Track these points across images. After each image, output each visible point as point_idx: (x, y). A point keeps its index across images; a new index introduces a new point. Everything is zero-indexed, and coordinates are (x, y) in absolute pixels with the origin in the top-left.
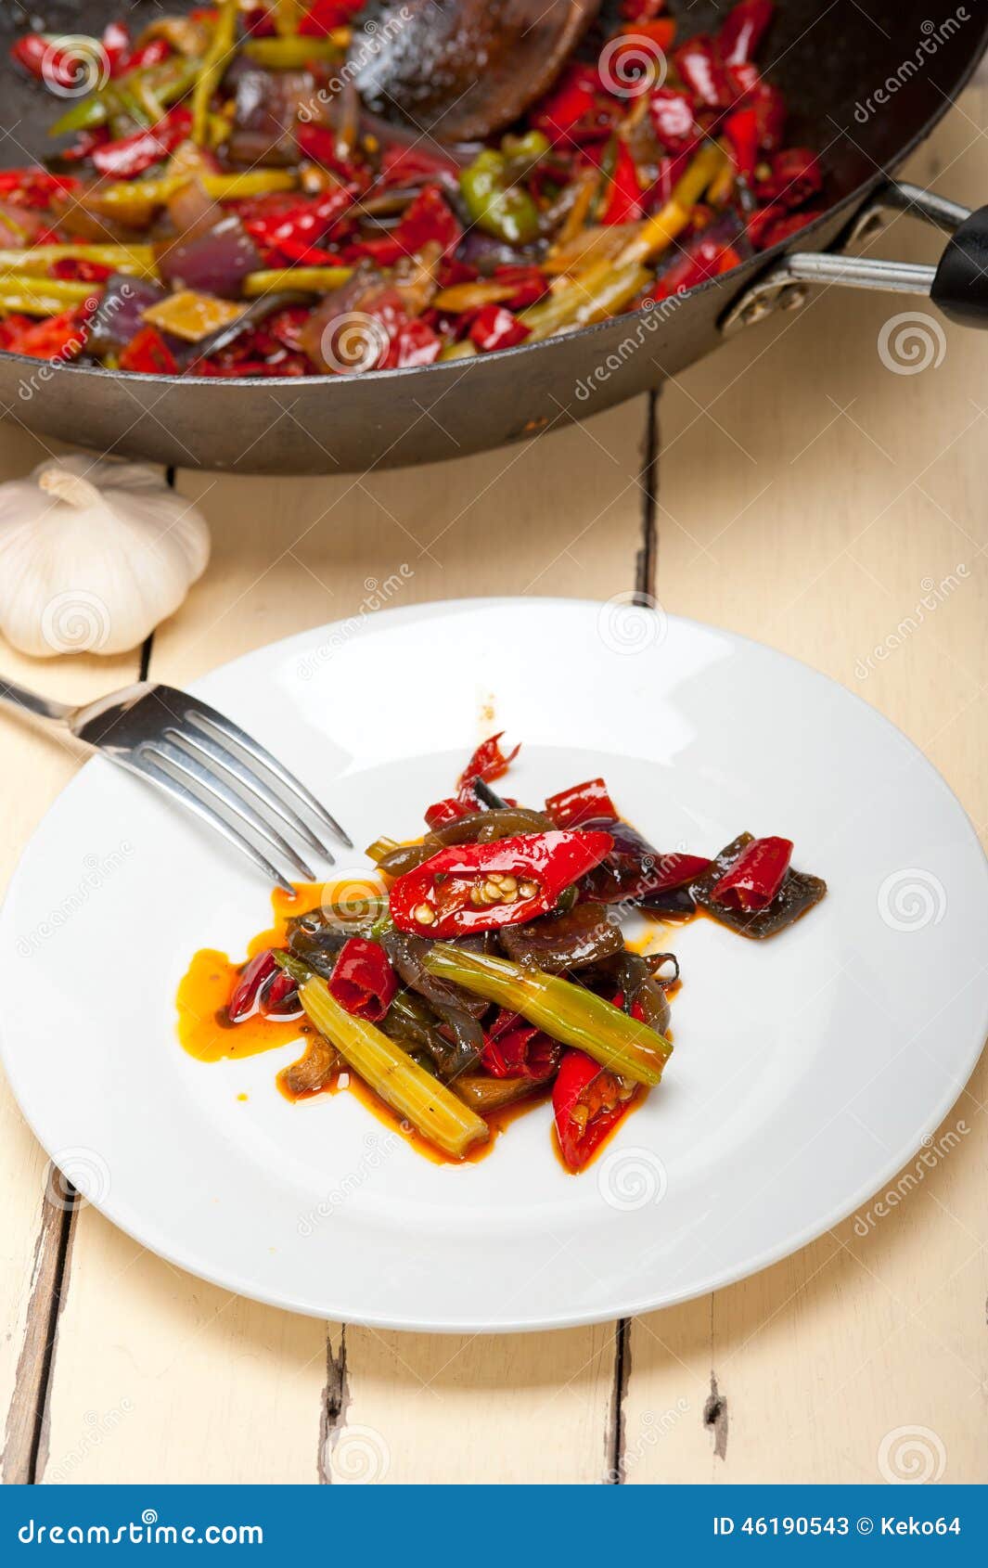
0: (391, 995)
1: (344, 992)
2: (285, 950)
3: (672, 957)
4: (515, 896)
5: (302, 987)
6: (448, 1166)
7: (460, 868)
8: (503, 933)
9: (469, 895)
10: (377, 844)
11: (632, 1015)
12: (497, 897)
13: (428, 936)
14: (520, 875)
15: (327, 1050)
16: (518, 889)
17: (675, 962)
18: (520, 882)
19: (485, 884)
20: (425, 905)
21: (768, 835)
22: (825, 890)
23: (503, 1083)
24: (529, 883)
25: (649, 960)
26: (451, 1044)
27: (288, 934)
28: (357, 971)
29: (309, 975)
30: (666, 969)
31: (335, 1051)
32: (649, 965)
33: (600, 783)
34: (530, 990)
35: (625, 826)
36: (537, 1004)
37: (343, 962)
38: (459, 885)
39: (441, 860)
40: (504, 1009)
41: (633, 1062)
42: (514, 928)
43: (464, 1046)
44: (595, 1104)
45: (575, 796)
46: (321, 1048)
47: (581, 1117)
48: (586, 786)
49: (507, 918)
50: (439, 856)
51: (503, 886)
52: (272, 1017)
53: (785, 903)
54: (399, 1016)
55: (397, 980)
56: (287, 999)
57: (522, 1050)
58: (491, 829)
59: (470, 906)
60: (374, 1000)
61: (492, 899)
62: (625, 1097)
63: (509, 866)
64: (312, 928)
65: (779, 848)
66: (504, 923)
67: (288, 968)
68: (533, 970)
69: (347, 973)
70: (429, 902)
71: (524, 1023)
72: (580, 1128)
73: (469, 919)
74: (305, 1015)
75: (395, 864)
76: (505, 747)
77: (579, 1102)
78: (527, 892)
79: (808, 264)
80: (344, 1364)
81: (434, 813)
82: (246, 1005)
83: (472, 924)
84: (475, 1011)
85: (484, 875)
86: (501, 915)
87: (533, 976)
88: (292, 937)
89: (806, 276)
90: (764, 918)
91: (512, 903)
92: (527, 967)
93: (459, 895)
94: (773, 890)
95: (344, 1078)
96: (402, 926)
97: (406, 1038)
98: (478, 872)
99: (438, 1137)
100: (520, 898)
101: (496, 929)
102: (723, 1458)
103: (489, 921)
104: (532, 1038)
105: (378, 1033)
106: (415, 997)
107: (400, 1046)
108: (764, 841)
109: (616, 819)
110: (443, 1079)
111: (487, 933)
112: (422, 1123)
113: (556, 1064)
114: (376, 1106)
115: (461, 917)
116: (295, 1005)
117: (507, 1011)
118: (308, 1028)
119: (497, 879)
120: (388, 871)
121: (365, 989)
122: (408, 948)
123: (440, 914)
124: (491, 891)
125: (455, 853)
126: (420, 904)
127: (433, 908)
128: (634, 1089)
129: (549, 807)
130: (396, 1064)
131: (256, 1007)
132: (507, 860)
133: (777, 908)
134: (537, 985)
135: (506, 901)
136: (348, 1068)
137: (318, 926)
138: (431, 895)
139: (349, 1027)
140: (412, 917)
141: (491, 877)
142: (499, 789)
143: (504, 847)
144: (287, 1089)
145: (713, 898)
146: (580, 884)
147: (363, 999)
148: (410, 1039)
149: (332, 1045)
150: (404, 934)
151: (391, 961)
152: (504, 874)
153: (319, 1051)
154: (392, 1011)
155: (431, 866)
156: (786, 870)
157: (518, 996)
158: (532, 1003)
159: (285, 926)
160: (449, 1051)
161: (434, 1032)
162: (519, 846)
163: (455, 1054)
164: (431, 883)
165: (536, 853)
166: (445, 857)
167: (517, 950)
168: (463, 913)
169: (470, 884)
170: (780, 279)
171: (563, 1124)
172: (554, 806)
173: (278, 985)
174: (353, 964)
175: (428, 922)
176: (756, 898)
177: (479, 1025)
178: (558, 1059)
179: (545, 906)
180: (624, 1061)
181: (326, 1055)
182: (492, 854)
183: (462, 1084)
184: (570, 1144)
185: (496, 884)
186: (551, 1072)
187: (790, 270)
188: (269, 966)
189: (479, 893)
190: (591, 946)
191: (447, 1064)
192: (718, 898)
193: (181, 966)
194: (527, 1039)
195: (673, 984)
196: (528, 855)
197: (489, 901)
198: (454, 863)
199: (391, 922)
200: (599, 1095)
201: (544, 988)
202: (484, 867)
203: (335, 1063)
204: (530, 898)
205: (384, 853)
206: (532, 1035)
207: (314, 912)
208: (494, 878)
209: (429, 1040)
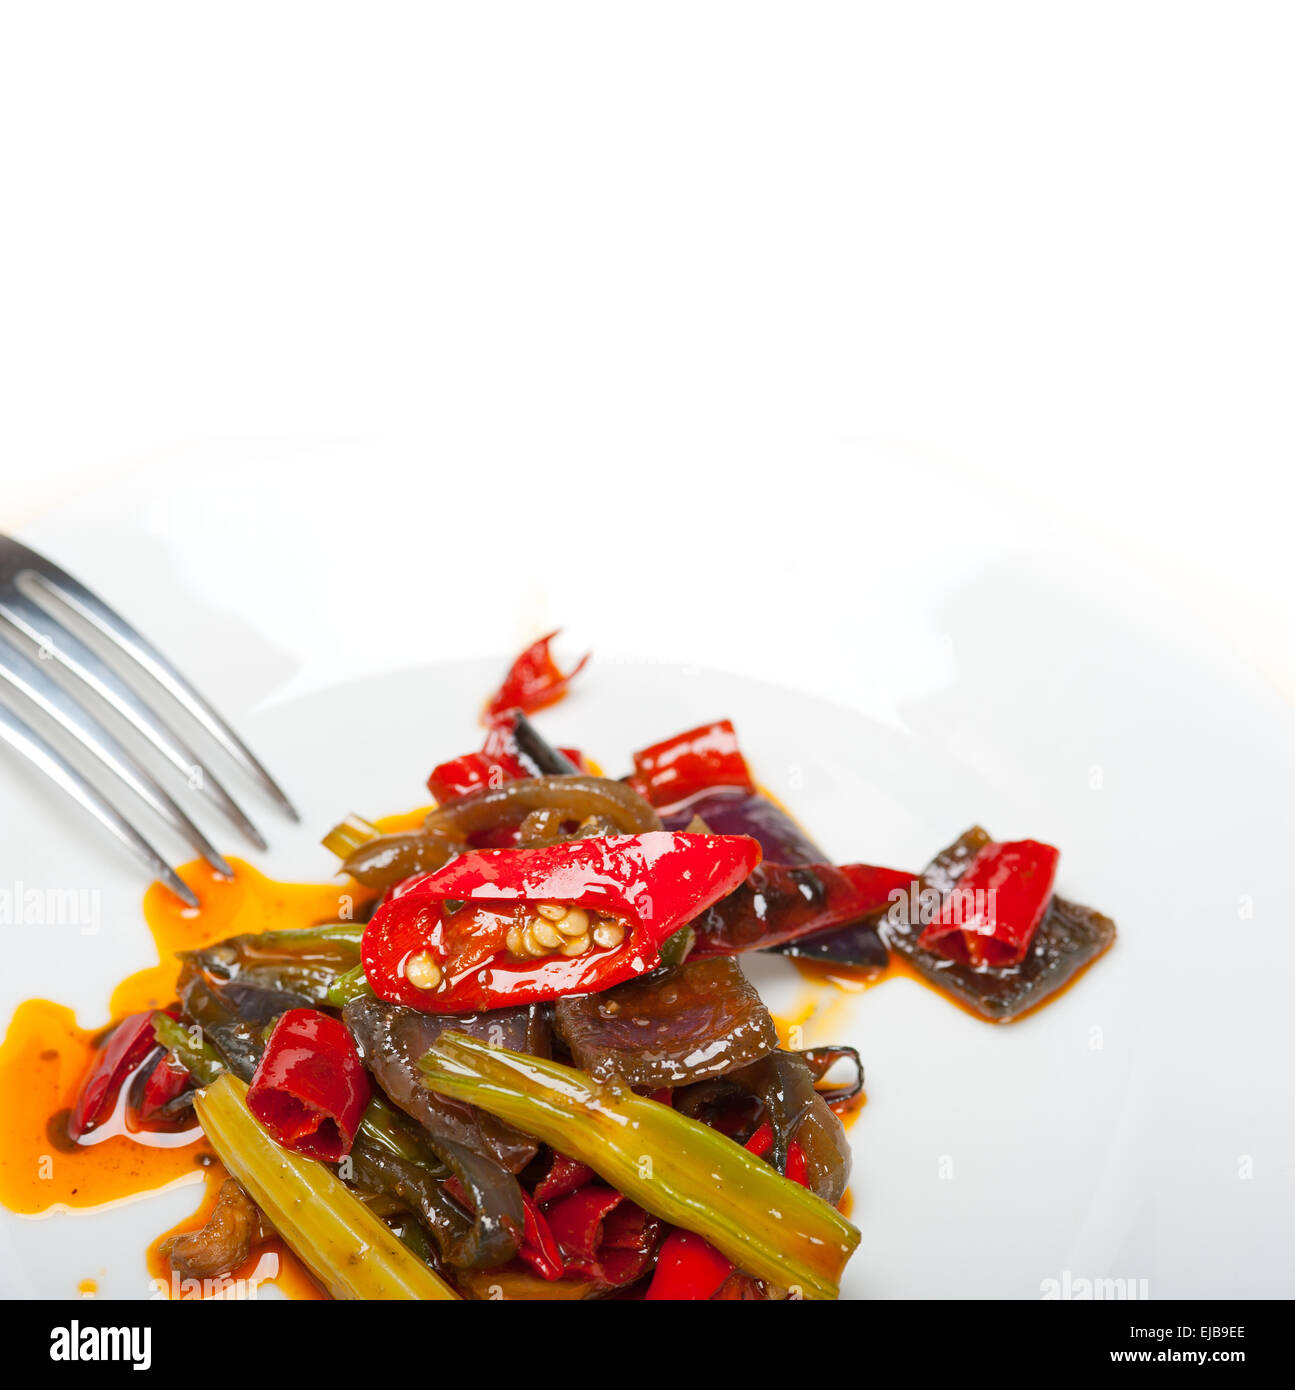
0: (361, 1110)
1: (271, 1107)
2: (174, 1012)
3: (852, 1052)
4: (584, 943)
5: (202, 1088)
7: (488, 891)
8: (563, 1011)
9: (504, 939)
10: (342, 829)
11: (789, 1174)
12: (553, 945)
13: (430, 1011)
14: (597, 908)
15: (242, 1209)
16: (590, 932)
17: (858, 1061)
18: (594, 920)
19: (533, 921)
20: (424, 953)
21: (1017, 836)
22: (1114, 936)
24: (608, 920)
25: (810, 1056)
26: (464, 1213)
27: (181, 985)
29: (216, 1066)
30: (840, 1072)
31: (257, 1212)
32: (812, 1065)
33: (727, 726)
34: (610, 1127)
35: (766, 806)
36: (624, 1156)
37: (273, 1056)
38: (487, 921)
39: (456, 876)
40: (562, 1156)
42: (584, 1002)
43: (487, 1222)
45: (682, 749)
46: (232, 1205)
48: (702, 732)
49: (571, 985)
50: (451, 869)
51: (563, 926)
52: (148, 1138)
53: (1046, 957)
54: (373, 1152)
55: (370, 1085)
56: (175, 1106)
57: (591, 1236)
58: (544, 816)
59: (505, 959)
60: (328, 1127)
61: (544, 948)
63: (578, 893)
64: (224, 974)
65: (1037, 860)
66: (565, 991)
67: (185, 1044)
68: (618, 1092)
70: (431, 949)
71: (593, 1182)
73: (504, 982)
74: (204, 1141)
75: (373, 868)
76: (563, 654)
78: (606, 936)
81: (445, 778)
82: (99, 1111)
83: (508, 991)
84: (509, 1161)
85: (532, 905)
86: (559, 978)
87: (615, 1102)
88: (189, 990)
90: (1011, 984)
91: (580, 957)
92: (606, 1084)
93: (486, 937)
94: (1027, 934)
96: (381, 990)
97: (384, 1193)
98: (522, 900)
100: (597, 948)
101: (548, 1001)
103: (538, 987)
104: (609, 1213)
105: (332, 1181)
106: (402, 1120)
107: (368, 1204)
108: (1010, 847)
109: (751, 791)
110: (449, 1275)
111: (532, 1009)
113: (651, 1254)
115: (489, 979)
116: (188, 1120)
117: (565, 1160)
118: (206, 1157)
119: (556, 913)
120: (358, 876)
121: (313, 1106)
122: (391, 1032)
123: (452, 972)
124: (544, 934)
125: (476, 862)
126: (417, 952)
127: (439, 961)
129: (638, 764)
130: (365, 1247)
131: (117, 1123)
132: (575, 880)
133: (1031, 968)
134: (624, 1119)
135: (569, 952)
136: (276, 1243)
137: (234, 971)
138: (436, 937)
139: (282, 1174)
140: (401, 975)
141: (543, 909)
142: (552, 728)
143: (567, 858)
145: (923, 945)
146: (698, 923)
147: (307, 1125)
148: (390, 1194)
149: (251, 1200)
150: (387, 1005)
151: (361, 1052)
152: (567, 905)
153: (228, 1212)
155: (436, 888)
156: (1047, 899)
157: (590, 1140)
158: (615, 1155)
159: (177, 966)
160: (461, 1227)
161: (433, 1184)
162: (597, 856)
163: (471, 1238)
164: (435, 914)
165: (626, 869)
166: (461, 871)
167: (589, 1051)
168: (494, 972)
169: (506, 920)
172: (648, 764)
173: (159, 1079)
174: (291, 1058)
175: (428, 985)
176: (995, 948)
177: (517, 1186)
178: (654, 1245)
179: (638, 965)
180: (774, 1261)
181: (240, 1218)
182: (546, 868)
185: (553, 922)
186: (641, 1270)
188: (146, 1040)
189: (522, 938)
190: (720, 1046)
191: (457, 1253)
192: (930, 944)
194: (602, 1214)
195: (851, 1099)
196: (610, 873)
197: (538, 952)
198: (480, 881)
199: (363, 980)
201: (636, 1125)
202: (532, 893)
203: (255, 1230)
204: (611, 949)
205: (356, 845)
206: (611, 1206)
207: (230, 944)
208: (549, 912)
209: (425, 1203)
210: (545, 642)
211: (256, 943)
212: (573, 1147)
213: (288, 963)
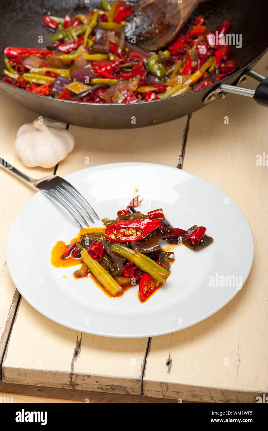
0: (103, 255)
1: (91, 253)
2: (79, 243)
3: (173, 253)
4: (136, 234)
5: (81, 251)
6: (112, 298)
7: (123, 226)
8: (132, 243)
9: (124, 233)
10: (105, 219)
11: (161, 266)
13: (113, 241)
14: (137, 229)
17: (174, 254)
18: (137, 231)
21: (200, 226)
22: (213, 241)
23: (127, 279)
24: (139, 231)
25: (167, 253)
26: (116, 268)
27: (80, 239)
28: (95, 249)
29: (84, 249)
30: (171, 256)
31: (88, 268)
32: (167, 255)
33: (161, 210)
34: (136, 257)
35: (166, 221)
36: (138, 260)
37: (92, 246)
38: (122, 230)
39: (118, 224)
41: (159, 277)
42: (135, 242)
43: (119, 269)
44: (149, 286)
45: (155, 212)
46: (85, 266)
47: (145, 289)
48: (158, 210)
49: (133, 239)
50: (118, 223)
51: (133, 231)
52: (74, 258)
53: (203, 243)
54: (104, 261)
55: (105, 252)
56: (78, 254)
57: (133, 272)
58: (132, 217)
59: (124, 235)
60: (98, 256)
61: (130, 234)
62: (157, 285)
63: (135, 227)
65: (203, 229)
66: (132, 240)
67: (79, 247)
68: (137, 252)
69: (93, 249)
70: (114, 234)
71: (134, 265)
72: (145, 291)
73: (124, 239)
74: (82, 258)
75: (108, 224)
76: (140, 199)
77: (145, 285)
78: (139, 233)
79: (226, 87)
80: (81, 343)
81: (119, 213)
82: (68, 255)
83: (124, 240)
84: (122, 261)
85: (129, 228)
86: (132, 238)
87: (137, 254)
88: (81, 239)
89: (224, 90)
90: (197, 246)
91: (135, 236)
92: (136, 251)
93: (122, 232)
94: (200, 239)
95: (89, 274)
96: (108, 239)
98: (127, 227)
99: (110, 290)
100: (137, 235)
101: (130, 242)
102: (169, 373)
103: (129, 240)
105: (99, 264)
106: (109, 256)
107: (104, 268)
108: (199, 227)
109: (165, 219)
110: (113, 277)
111: (128, 243)
112: (107, 286)
113: (141, 276)
114: (96, 282)
115: (122, 238)
116: (80, 256)
117: (130, 262)
118: (82, 262)
119: (132, 229)
120: (106, 226)
121: (97, 253)
122: (108, 244)
123: (117, 237)
124: (130, 232)
125: (122, 222)
126: (112, 234)
127: (115, 235)
128: (159, 284)
129: (148, 214)
130: (102, 272)
131: (70, 255)
132: (134, 225)
133: (201, 243)
134: (138, 256)
135: (133, 235)
136: (91, 272)
137: (88, 237)
138: (115, 232)
139: (92, 262)
140: (110, 237)
141: (130, 229)
142: (136, 209)
143: (134, 222)
144: (75, 276)
145: (185, 240)
146: (152, 233)
147: (95, 255)
148: (106, 266)
150: (108, 241)
151: (104, 247)
152: (134, 228)
153: (84, 267)
154: (103, 259)
155: (116, 225)
156: (204, 235)
157: (133, 258)
158: (136, 260)
159: (80, 236)
160: (115, 270)
161: (112, 265)
162: (138, 222)
163: (116, 271)
164: (116, 229)
165: (142, 224)
167: (134, 247)
169: (125, 230)
170: (218, 90)
171: (141, 290)
172: (149, 214)
173: (76, 250)
174: (94, 247)
175: (114, 238)
176: (195, 241)
177: (123, 264)
178: (142, 274)
179: (143, 237)
180: (157, 276)
181: (86, 268)
182: (131, 223)
183: (117, 278)
184: (142, 295)
185: (131, 231)
186: (139, 278)
187: (221, 88)
188: (75, 246)
189: (127, 233)
190: (152, 248)
191: (114, 273)
193: (53, 244)
194: (134, 269)
195: (173, 260)
196: (140, 224)
197: (129, 235)
198: (121, 225)
199: (105, 238)
200: (150, 284)
201: (140, 257)
202: (129, 226)
203: (88, 270)
204: (139, 235)
205: (106, 221)
206: (136, 268)
207: (88, 234)
209: (111, 267)
210: (137, 197)
211: (91, 234)
212: (131, 259)
213: (95, 237)
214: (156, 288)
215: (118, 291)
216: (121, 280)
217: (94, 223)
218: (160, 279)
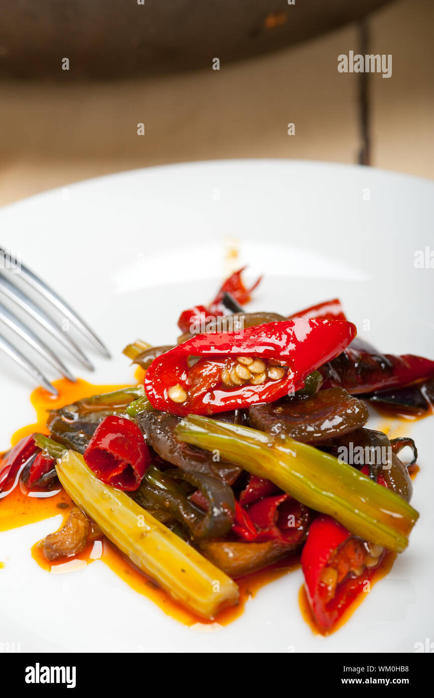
0: (145, 469)
1: (98, 461)
2: (46, 435)
3: (411, 442)
4: (263, 377)
5: (59, 461)
6: (199, 627)
7: (211, 350)
8: (251, 411)
9: (220, 376)
10: (133, 345)
11: (378, 483)
12: (246, 378)
13: (177, 411)
14: (269, 359)
15: (82, 520)
16: (266, 372)
17: (414, 447)
18: (268, 365)
19: (235, 366)
20: (178, 385)
23: (254, 545)
24: (276, 365)
26: (202, 510)
27: (49, 422)
28: (113, 443)
31: (91, 521)
34: (280, 456)
36: (288, 468)
37: (99, 438)
38: (210, 368)
39: (193, 344)
40: (255, 476)
41: (381, 526)
42: (263, 406)
43: (215, 511)
44: (344, 568)
46: (77, 517)
47: (331, 580)
49: (256, 398)
51: (251, 368)
54: (152, 487)
55: (152, 457)
56: (46, 476)
57: (272, 514)
59: (221, 385)
60: (128, 470)
61: (242, 380)
62: (372, 564)
63: (260, 349)
64: (71, 418)
66: (253, 402)
67: (48, 449)
68: (283, 436)
69: (105, 443)
70: (182, 383)
71: (273, 489)
72: (330, 588)
73: (219, 398)
74: (64, 491)
76: (247, 280)
77: (327, 565)
78: (275, 374)
82: (7, 484)
83: (223, 403)
84: (227, 477)
85: (235, 357)
86: (250, 395)
87: (283, 443)
88: (53, 423)
91: (261, 384)
92: (277, 435)
93: (210, 375)
95: (98, 545)
97: (159, 509)
98: (229, 355)
99: (189, 598)
100: (269, 379)
101: (245, 407)
103: (239, 400)
104: (281, 504)
105: (131, 501)
106: (167, 468)
110: (196, 545)
111: (236, 411)
112: (174, 584)
113: (305, 531)
114: (127, 573)
115: (213, 397)
116: (55, 483)
117: (257, 479)
118: (66, 504)
119: (248, 361)
120: (143, 366)
121: (120, 458)
122: (161, 423)
123: (193, 393)
124: (241, 372)
126: (174, 384)
127: (186, 388)
128: (380, 557)
130: (149, 528)
131: (17, 485)
134: (287, 451)
135: (255, 383)
137: (76, 417)
138: (184, 377)
140: (165, 397)
141: (241, 359)
144: (44, 559)
147: (117, 469)
148: (163, 508)
149: (88, 517)
150: (159, 412)
151: (145, 437)
152: (254, 356)
153: (75, 520)
154: (144, 483)
157: (269, 460)
158: (283, 468)
159: (47, 416)
160: (200, 517)
161: (185, 500)
163: (207, 519)
164: (184, 367)
165: (284, 337)
167: (267, 423)
168: (215, 392)
169: (222, 365)
171: (313, 584)
173: (37, 465)
174: (110, 437)
175: (180, 401)
177: (231, 491)
178: (307, 525)
179: (292, 388)
180: (371, 523)
181: (81, 524)
183: (214, 547)
184: (320, 605)
185: (246, 366)
186: (300, 538)
188: (29, 449)
189: (229, 374)
190: (338, 420)
191: (199, 528)
194: (277, 503)
195: (413, 469)
196: (276, 338)
197: (239, 383)
199: (146, 403)
200: (348, 560)
201: (294, 454)
202: (234, 350)
203: (89, 531)
204: (278, 380)
205: (140, 351)
206: (282, 500)
207: (76, 404)
208: (244, 360)
209: (181, 507)
210: (238, 274)
211: (89, 402)
212: (260, 467)
213: (105, 410)
214: (371, 574)
215: (221, 599)
216: (229, 551)
217: (91, 369)
218: (386, 536)
